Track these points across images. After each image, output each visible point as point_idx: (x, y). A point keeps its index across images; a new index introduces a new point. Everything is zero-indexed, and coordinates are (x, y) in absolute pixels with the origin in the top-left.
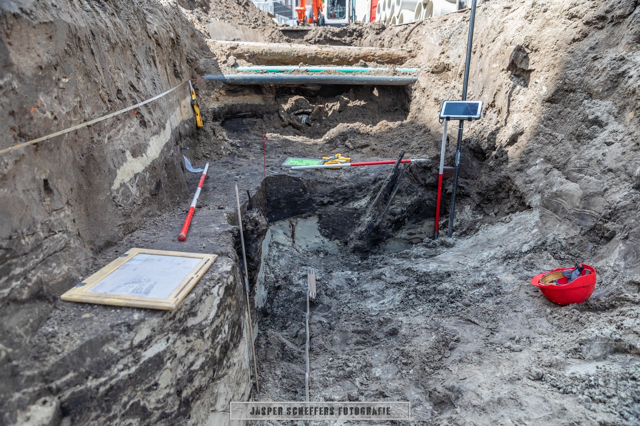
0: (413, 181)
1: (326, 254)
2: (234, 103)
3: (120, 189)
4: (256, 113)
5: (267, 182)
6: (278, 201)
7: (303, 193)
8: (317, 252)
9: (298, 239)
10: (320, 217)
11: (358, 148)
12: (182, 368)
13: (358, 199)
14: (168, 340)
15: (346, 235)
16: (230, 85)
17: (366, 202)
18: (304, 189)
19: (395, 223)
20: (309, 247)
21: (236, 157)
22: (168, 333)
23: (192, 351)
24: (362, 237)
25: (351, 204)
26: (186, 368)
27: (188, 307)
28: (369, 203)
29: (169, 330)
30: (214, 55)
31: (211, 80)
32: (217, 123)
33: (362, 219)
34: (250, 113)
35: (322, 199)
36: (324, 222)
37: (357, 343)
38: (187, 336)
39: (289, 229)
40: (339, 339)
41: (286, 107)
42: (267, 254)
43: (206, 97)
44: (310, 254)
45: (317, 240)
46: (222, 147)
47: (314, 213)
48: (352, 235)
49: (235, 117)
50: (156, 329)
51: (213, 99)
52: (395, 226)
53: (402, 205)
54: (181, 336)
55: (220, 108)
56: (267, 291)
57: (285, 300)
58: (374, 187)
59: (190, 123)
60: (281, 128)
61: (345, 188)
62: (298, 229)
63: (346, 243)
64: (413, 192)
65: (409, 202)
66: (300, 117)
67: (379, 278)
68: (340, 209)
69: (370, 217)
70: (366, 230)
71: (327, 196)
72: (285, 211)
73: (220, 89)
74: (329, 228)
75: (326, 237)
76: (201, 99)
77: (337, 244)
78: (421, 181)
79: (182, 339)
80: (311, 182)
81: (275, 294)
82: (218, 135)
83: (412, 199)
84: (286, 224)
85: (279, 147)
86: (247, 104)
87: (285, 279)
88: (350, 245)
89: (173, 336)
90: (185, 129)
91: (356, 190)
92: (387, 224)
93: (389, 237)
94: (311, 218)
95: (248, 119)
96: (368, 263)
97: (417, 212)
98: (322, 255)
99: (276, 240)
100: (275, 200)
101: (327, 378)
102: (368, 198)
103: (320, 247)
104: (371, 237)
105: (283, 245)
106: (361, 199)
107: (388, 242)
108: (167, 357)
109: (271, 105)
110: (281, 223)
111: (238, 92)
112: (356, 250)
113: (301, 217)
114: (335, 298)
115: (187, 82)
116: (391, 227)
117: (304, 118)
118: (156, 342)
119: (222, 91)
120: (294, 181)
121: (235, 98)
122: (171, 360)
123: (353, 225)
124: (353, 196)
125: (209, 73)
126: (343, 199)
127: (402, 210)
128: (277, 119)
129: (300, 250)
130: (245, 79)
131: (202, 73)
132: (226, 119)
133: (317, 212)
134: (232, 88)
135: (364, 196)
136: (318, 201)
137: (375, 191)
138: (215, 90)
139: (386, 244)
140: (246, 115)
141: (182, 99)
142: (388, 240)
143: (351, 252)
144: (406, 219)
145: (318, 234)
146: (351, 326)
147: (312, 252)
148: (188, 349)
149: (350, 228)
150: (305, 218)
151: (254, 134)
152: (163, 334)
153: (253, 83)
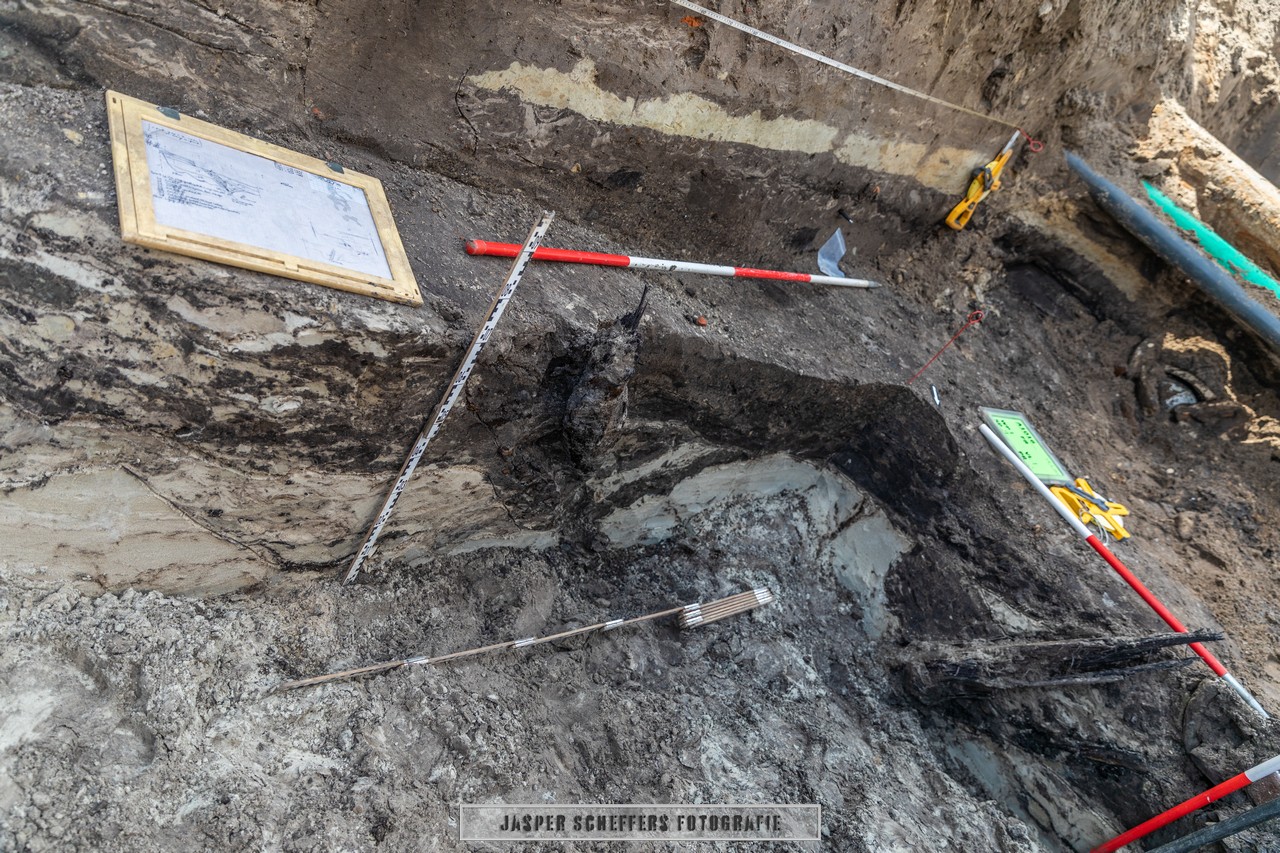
0: (1172, 712)
1: (855, 616)
2: (1075, 248)
3: (493, 96)
4: (1098, 302)
5: (901, 397)
6: (882, 447)
7: (938, 482)
8: (846, 596)
9: (845, 540)
10: (917, 549)
11: (1196, 547)
12: (102, 349)
13: (1015, 604)
14: (105, 283)
15: (922, 632)
16: (1100, 208)
17: (1024, 627)
18: (948, 476)
19: (1034, 730)
20: (845, 573)
21: (944, 325)
22: (116, 274)
23: (143, 347)
24: (936, 668)
25: (994, 597)
26: (111, 356)
27: (193, 280)
28: (1026, 635)
29: (122, 271)
30: (1145, 137)
31: (1073, 169)
32: (997, 251)
33: (975, 642)
34: (1088, 293)
35: (957, 528)
36: (912, 565)
37: (580, 747)
38: (153, 316)
39: (850, 507)
40: (580, 705)
41: (1171, 343)
42: (757, 495)
43: (1028, 191)
44: (831, 582)
45: (868, 578)
46: (948, 291)
47: (916, 532)
48: (927, 645)
49: (1054, 277)
50: (96, 245)
51: (1038, 206)
52: (1028, 735)
53: (1089, 721)
54: (140, 305)
55: (1034, 232)
56: (670, 534)
57: (670, 578)
58: (1074, 623)
59: (930, 199)
60: (1110, 370)
61: (1020, 560)
62: (863, 526)
63: (904, 643)
64: (1142, 730)
65: (1108, 734)
66: (1174, 387)
67: (810, 738)
68: (964, 581)
69: (990, 658)
70: (955, 666)
71: (972, 533)
72: (877, 475)
73: (1071, 199)
74: (909, 584)
75: (889, 593)
76: (1014, 185)
77: (890, 627)
78: (1190, 733)
79: (138, 309)
80: (977, 482)
81: (672, 554)
82: (970, 267)
83: (1124, 739)
84: (856, 495)
85: (1047, 388)
86: (1100, 273)
87: (717, 553)
88: (905, 653)
89: (118, 287)
90: (906, 199)
91: (1033, 586)
92: (1016, 712)
93: (994, 736)
94: (903, 536)
95: (1073, 300)
96: (873, 711)
97: (1103, 771)
98: (844, 608)
99: (809, 499)
100: (881, 439)
101: (425, 701)
102: (1036, 625)
103: (859, 594)
104: (951, 687)
105: (808, 519)
106: (1021, 610)
107: (981, 742)
108: (85, 305)
109: (1144, 315)
110: (850, 484)
111: (1103, 234)
112: (900, 671)
113: (889, 515)
114: (713, 666)
115: (1007, 130)
116: (1018, 725)
117: (1181, 398)
118: (81, 263)
119: (1071, 207)
120: (945, 446)
121: (1085, 241)
122: (90, 316)
123: (951, 632)
124: (1015, 588)
125: (1086, 155)
126: (992, 571)
127: (1074, 730)
128: (1123, 348)
129: (825, 559)
130: (1135, 219)
131: (1070, 142)
132: (1034, 264)
133: (920, 537)
134: (1098, 218)
135: (1032, 615)
136: (945, 523)
137: (1066, 632)
138: (1061, 193)
139: (972, 739)
140: (1077, 289)
141: (951, 143)
142: (986, 738)
143: (888, 664)
144: (1064, 754)
145: (882, 572)
146: (624, 717)
147: (837, 584)
148: (137, 337)
149: (941, 629)
150: (894, 523)
151: (1045, 332)
152: (104, 266)
153: (1145, 239)
